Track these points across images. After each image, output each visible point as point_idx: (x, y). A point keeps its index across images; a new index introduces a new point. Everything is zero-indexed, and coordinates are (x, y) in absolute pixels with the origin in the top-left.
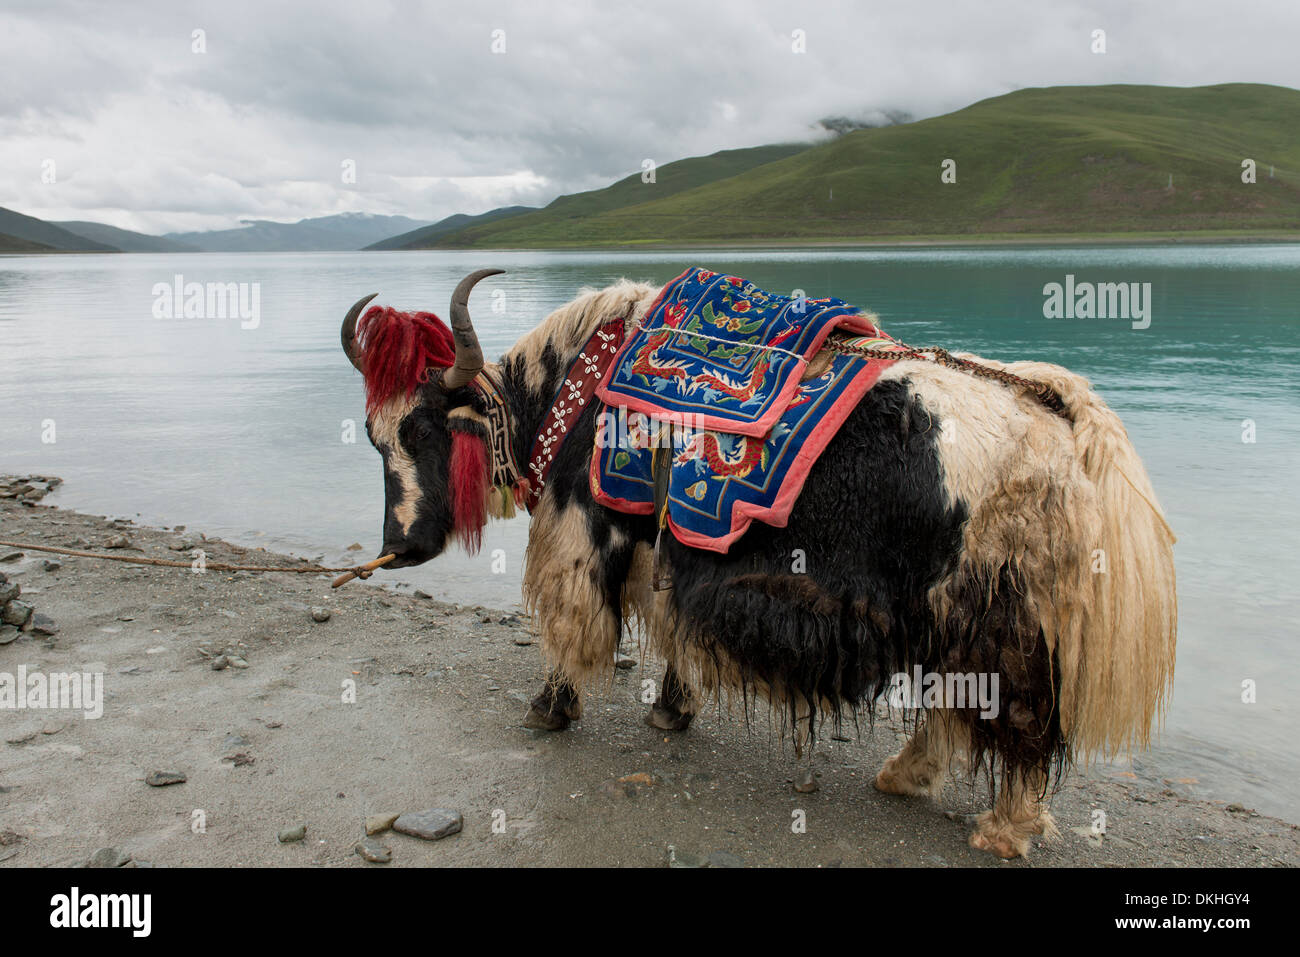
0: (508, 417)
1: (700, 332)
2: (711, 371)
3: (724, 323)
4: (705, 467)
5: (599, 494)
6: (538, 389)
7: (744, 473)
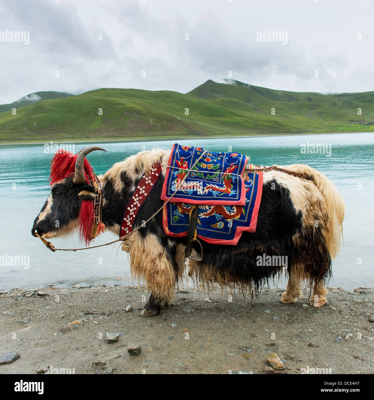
0: (102, 198)
1: (198, 170)
2: (209, 184)
3: (205, 166)
4: (221, 217)
5: (169, 233)
6: (120, 191)
7: (238, 217)
